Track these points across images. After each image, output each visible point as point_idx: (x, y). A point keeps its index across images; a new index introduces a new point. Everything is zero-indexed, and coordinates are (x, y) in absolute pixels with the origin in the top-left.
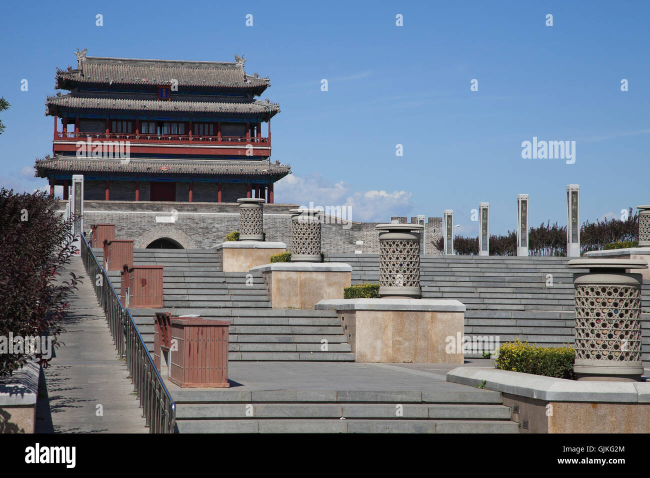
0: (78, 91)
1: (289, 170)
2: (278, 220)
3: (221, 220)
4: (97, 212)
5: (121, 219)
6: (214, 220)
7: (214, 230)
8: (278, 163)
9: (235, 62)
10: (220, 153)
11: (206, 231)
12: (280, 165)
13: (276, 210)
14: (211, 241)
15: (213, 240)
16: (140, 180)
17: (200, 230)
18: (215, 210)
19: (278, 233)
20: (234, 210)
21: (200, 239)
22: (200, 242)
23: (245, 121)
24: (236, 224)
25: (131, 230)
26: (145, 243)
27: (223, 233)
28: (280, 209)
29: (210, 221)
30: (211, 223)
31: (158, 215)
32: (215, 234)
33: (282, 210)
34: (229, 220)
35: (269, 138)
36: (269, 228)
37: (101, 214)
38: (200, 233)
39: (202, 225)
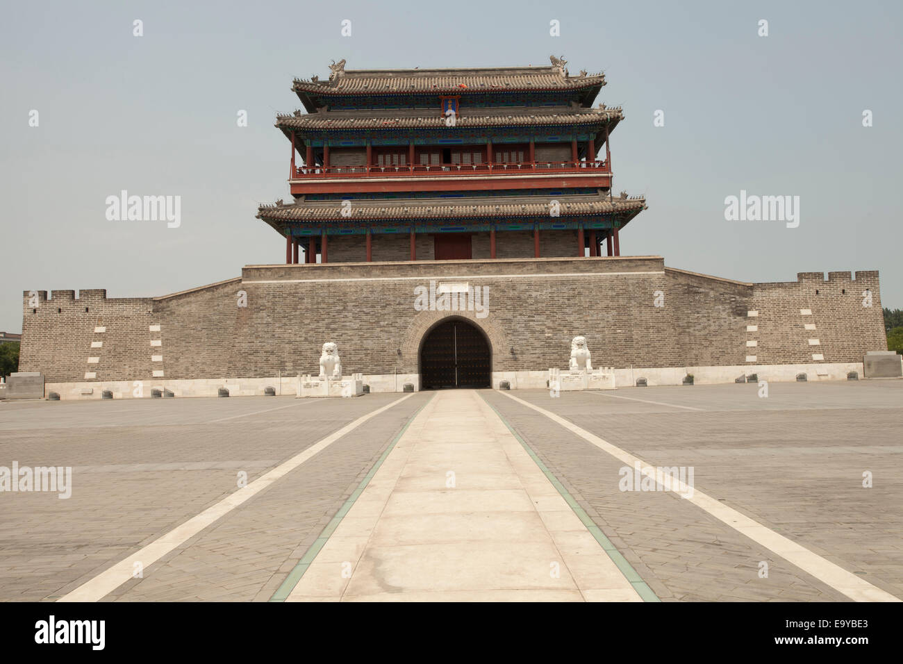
0: (328, 111)
1: (643, 204)
2: (631, 281)
3: (541, 285)
4: (349, 280)
5: (385, 288)
6: (529, 285)
7: (530, 301)
8: (624, 196)
9: (550, 65)
10: (535, 185)
11: (518, 303)
12: (628, 198)
13: (628, 266)
14: (526, 318)
15: (529, 317)
16: (416, 231)
17: (509, 302)
18: (531, 269)
19: (632, 301)
20: (561, 269)
21: (509, 315)
22: (510, 321)
23: (570, 139)
24: (565, 289)
25: (402, 306)
26: (424, 326)
27: (544, 305)
28: (633, 264)
29: (524, 287)
30: (527, 290)
31: (442, 281)
32: (534, 307)
33: (636, 266)
34: (553, 284)
35: (608, 161)
36: (618, 295)
37: (356, 282)
38: (509, 307)
39: (511, 294)
